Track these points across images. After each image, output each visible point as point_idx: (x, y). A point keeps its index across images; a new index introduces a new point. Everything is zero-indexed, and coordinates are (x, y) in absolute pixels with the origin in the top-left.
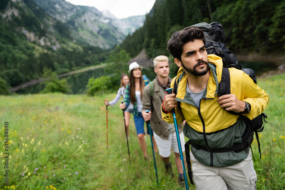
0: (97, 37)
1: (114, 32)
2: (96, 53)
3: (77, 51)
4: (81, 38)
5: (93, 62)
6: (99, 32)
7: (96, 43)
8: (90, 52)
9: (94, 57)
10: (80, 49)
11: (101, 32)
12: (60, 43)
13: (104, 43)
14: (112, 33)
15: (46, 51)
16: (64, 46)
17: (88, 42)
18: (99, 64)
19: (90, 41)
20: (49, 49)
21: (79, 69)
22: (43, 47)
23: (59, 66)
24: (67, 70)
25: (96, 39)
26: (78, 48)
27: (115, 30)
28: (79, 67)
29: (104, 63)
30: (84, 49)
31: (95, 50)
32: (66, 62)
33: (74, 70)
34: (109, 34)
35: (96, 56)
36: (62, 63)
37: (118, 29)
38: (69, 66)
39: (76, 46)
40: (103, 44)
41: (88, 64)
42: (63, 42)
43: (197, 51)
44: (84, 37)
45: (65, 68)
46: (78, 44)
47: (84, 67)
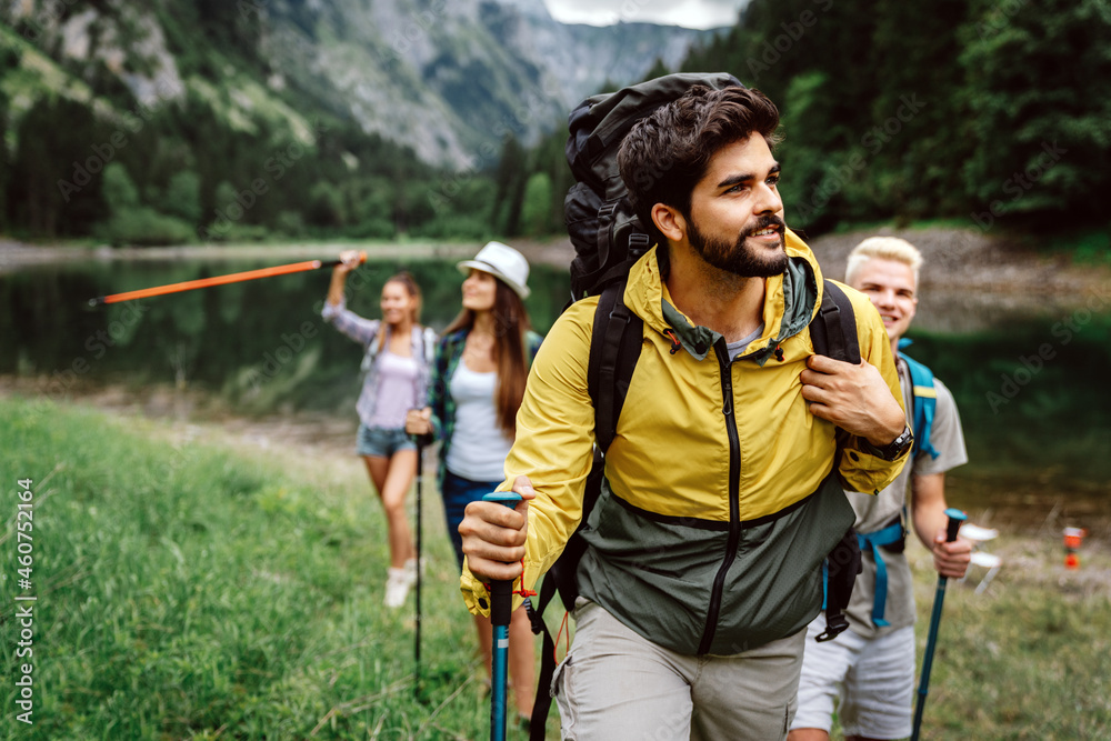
0: (415, 98)
1: (515, 87)
2: (385, 171)
3: (277, 138)
4: (323, 80)
5: (353, 220)
6: (429, 72)
7: (403, 128)
8: (351, 162)
9: (365, 193)
10: (302, 132)
11: (445, 74)
12: (185, 73)
13: (450, 136)
14: (503, 92)
15: (80, 93)
16: (206, 91)
17: (356, 109)
18: (390, 237)
19: (368, 107)
20: (108, 86)
21: (258, 239)
22: (75, 69)
23: (131, 193)
24: (176, 228)
25: (404, 108)
26: (284, 123)
27: (524, 81)
28: (260, 231)
29: (414, 236)
30: (322, 136)
31: (388, 160)
32: (188, 183)
33: (221, 240)
34: (486, 95)
35: (381, 192)
36: (163, 182)
37: (545, 79)
38: (194, 209)
39: (276, 110)
40: (443, 143)
41: (322, 222)
42: (209, 73)
43: (761, 180)
44: (341, 82)
45: (168, 211)
46: (290, 104)
47: (293, 235)
